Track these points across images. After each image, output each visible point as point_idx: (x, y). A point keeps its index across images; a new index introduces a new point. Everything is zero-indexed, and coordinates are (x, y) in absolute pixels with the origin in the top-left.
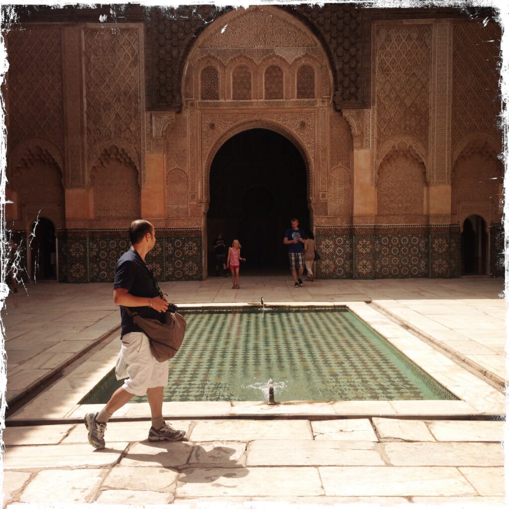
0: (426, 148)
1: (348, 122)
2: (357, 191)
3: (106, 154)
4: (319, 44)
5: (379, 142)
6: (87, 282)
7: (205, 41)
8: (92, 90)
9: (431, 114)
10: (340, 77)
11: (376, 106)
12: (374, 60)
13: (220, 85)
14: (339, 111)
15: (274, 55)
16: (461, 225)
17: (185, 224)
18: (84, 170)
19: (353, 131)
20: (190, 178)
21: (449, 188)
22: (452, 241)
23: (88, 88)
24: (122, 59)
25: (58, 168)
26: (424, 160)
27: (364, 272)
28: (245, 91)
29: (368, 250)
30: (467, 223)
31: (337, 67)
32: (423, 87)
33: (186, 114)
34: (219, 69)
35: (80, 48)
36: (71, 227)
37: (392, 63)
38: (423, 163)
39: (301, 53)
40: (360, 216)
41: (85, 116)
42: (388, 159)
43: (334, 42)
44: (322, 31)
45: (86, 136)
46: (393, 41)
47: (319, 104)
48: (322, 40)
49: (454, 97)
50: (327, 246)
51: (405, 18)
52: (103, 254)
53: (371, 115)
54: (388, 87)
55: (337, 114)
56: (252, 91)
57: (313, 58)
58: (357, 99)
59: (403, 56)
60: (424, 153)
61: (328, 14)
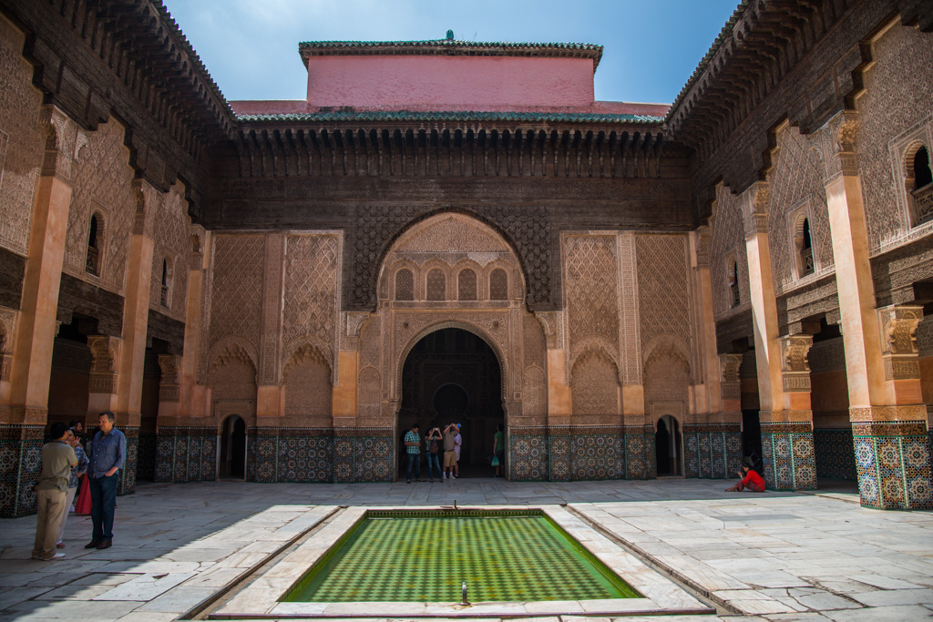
0: (617, 349)
1: (541, 323)
2: (551, 391)
3: (300, 352)
4: (511, 250)
5: (571, 343)
6: (275, 482)
7: (401, 245)
8: (290, 291)
9: (620, 317)
10: (532, 280)
11: (567, 309)
12: (564, 266)
13: (415, 286)
14: (532, 312)
15: (468, 259)
16: (655, 425)
17: (377, 423)
18: (277, 368)
19: (546, 332)
20: (382, 377)
21: (641, 388)
22: (647, 441)
23: (287, 288)
24: (320, 262)
25: (253, 365)
26: (616, 361)
27: (561, 474)
28: (439, 292)
29: (564, 451)
30: (661, 423)
31: (529, 271)
32: (611, 291)
33: (381, 313)
34: (413, 271)
35: (282, 253)
36: (262, 425)
37: (581, 268)
38: (615, 364)
39: (493, 257)
40: (555, 416)
41: (282, 315)
42: (581, 359)
43: (525, 248)
44: (513, 238)
45: (281, 335)
46: (581, 249)
47: (512, 306)
48: (514, 246)
49: (641, 302)
50: (522, 448)
51: (590, 229)
52: (292, 453)
53: (562, 317)
54: (578, 290)
55: (530, 315)
56: (446, 292)
57: (505, 262)
58: (548, 301)
59: (591, 262)
60: (616, 353)
61: (518, 223)
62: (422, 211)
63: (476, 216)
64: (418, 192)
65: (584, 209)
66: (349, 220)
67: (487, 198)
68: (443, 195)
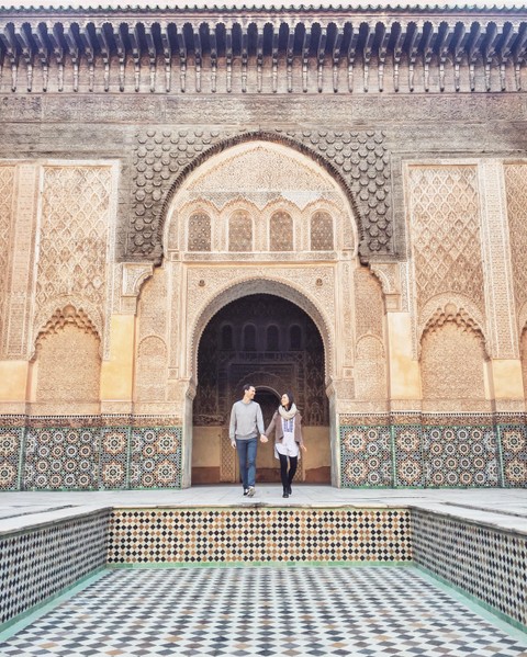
0: (483, 312)
1: (378, 278)
2: (394, 365)
3: (60, 319)
4: (338, 188)
5: (419, 303)
6: (16, 490)
7: (195, 182)
8: (47, 236)
9: (485, 270)
10: (366, 224)
11: (413, 259)
12: (408, 205)
13: (213, 234)
14: (366, 265)
15: (282, 199)
17: (161, 409)
18: (27, 337)
19: (385, 288)
20: (169, 348)
21: (518, 363)
23: (43, 234)
24: (88, 201)
26: (480, 326)
27: (410, 478)
28: (245, 241)
29: (414, 447)
31: (362, 213)
32: (473, 237)
33: (168, 266)
34: (211, 215)
35: (37, 188)
37: (431, 208)
38: (479, 331)
39: (315, 197)
40: (399, 400)
42: (432, 326)
43: (356, 183)
44: (341, 171)
45: (35, 294)
46: (430, 183)
47: (340, 258)
48: (342, 182)
49: (513, 250)
50: (356, 442)
51: (444, 157)
52: (44, 451)
53: (407, 271)
54: (427, 237)
55: (364, 270)
56: (253, 242)
57: (330, 203)
58: (388, 250)
59: (444, 200)
60: (480, 317)
61: (347, 152)
62: (223, 137)
63: (292, 144)
64: (217, 115)
65: (434, 133)
66: (127, 148)
67: (306, 120)
68: (249, 117)
